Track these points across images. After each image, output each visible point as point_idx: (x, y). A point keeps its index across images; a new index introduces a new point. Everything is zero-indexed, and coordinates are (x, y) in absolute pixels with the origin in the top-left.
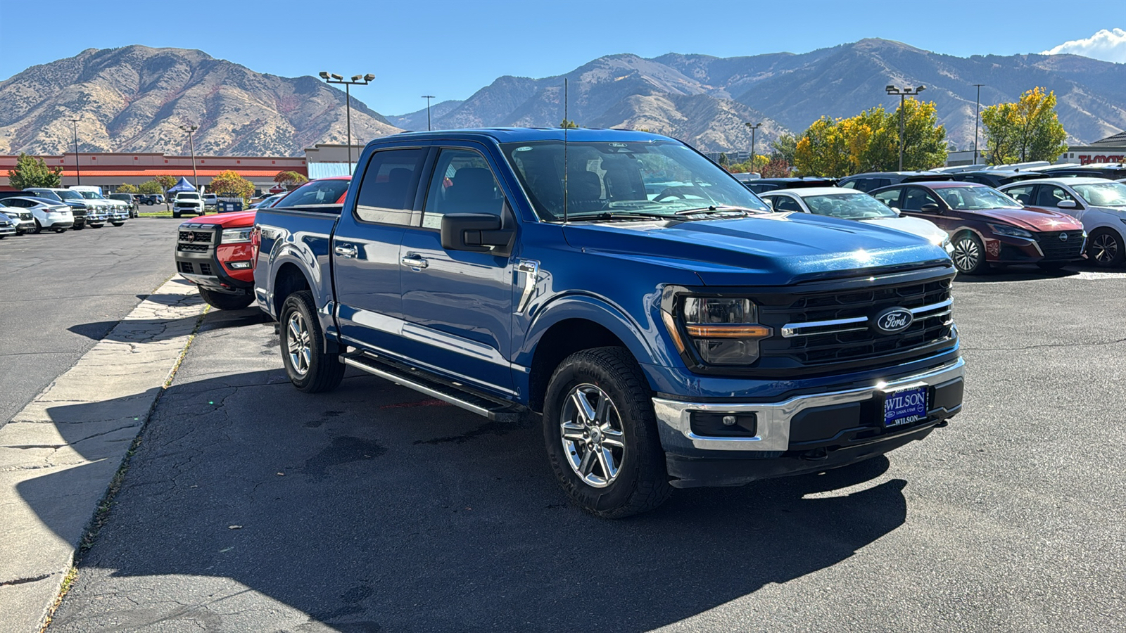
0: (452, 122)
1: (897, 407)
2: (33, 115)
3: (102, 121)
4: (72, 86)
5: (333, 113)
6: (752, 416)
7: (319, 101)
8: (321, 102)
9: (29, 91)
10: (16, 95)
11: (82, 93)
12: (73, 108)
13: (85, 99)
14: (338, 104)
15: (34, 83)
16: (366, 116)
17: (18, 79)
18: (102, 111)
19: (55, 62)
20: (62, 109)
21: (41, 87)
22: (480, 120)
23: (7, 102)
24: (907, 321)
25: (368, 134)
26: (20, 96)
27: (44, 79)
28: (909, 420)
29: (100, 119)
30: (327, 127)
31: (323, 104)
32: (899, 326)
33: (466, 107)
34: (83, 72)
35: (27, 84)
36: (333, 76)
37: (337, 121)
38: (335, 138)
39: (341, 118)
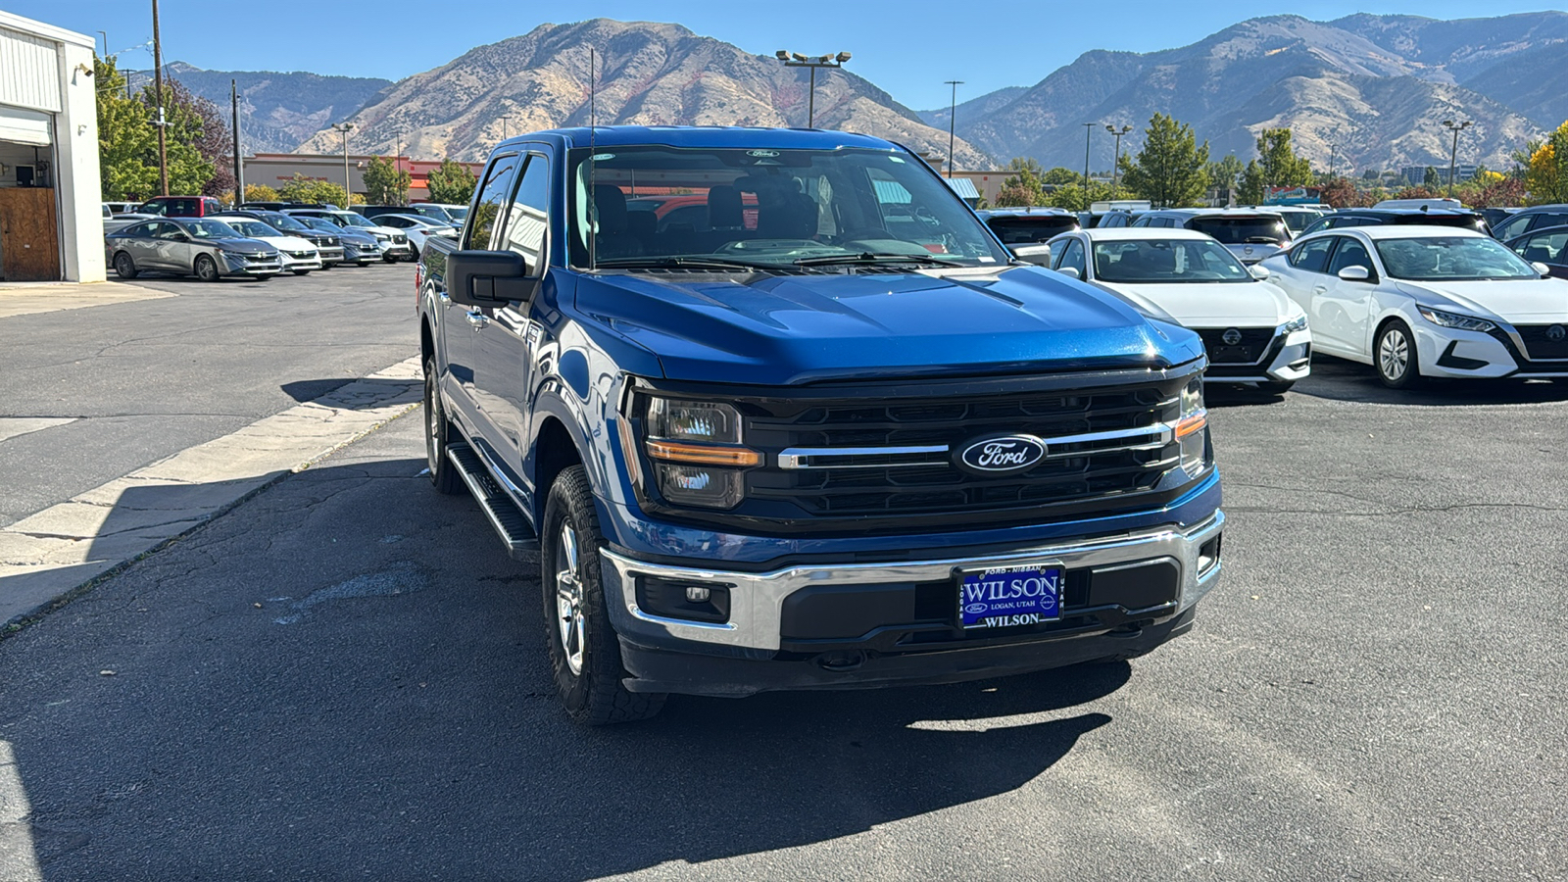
0: (1010, 118)
1: (993, 597)
2: (474, 111)
3: (555, 119)
4: (522, 74)
5: (845, 107)
6: (722, 591)
7: (828, 92)
9: (471, 80)
10: (456, 85)
11: (533, 82)
12: (521, 101)
13: (536, 90)
14: (853, 95)
15: (478, 69)
16: (889, 112)
17: (459, 63)
18: (556, 107)
19: (503, 42)
20: (508, 102)
21: (485, 74)
22: (1052, 114)
23: (445, 94)
25: (891, 136)
26: (460, 86)
27: (489, 63)
28: (1018, 620)
29: (553, 116)
31: (832, 95)
32: (1010, 463)
33: (1032, 96)
34: (536, 54)
35: (469, 70)
36: (795, 56)
37: (850, 118)
39: (855, 115)
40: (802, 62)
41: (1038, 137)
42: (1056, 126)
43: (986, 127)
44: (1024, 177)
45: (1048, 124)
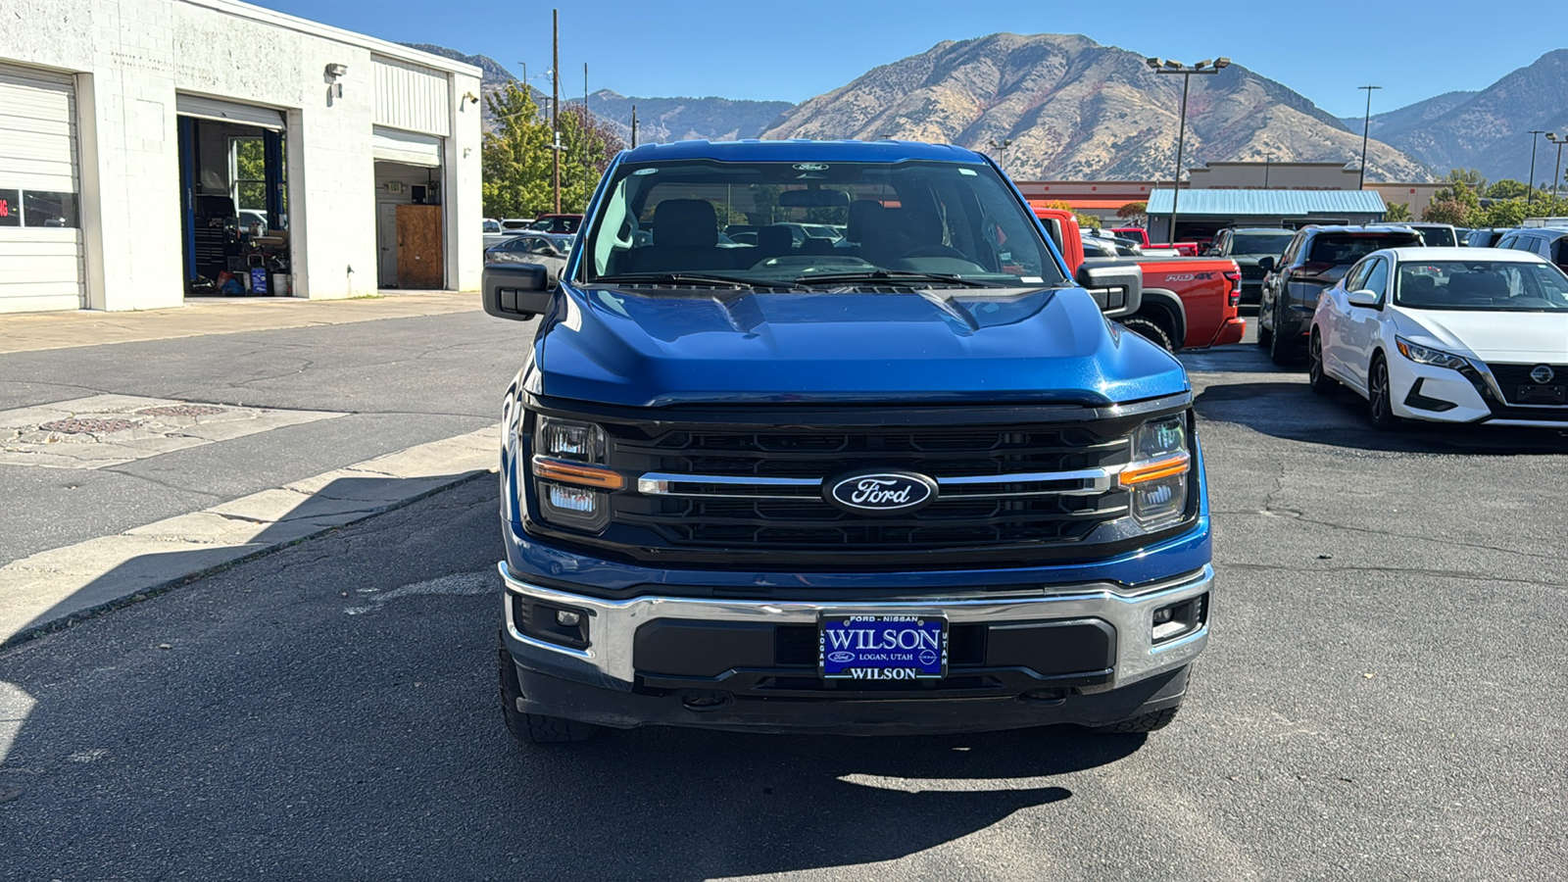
0: (1452, 125)
1: (861, 646)
2: (869, 130)
3: (948, 135)
4: (918, 92)
5: (1261, 115)
6: (585, 613)
7: (1242, 99)
8: (1244, 100)
9: (868, 100)
10: (854, 105)
11: (929, 99)
12: (916, 119)
13: (931, 107)
14: (1270, 102)
15: (876, 89)
16: (1311, 119)
17: (858, 84)
18: (949, 123)
19: (902, 61)
20: (903, 120)
21: (882, 93)
22: (1504, 121)
23: (843, 114)
24: (913, 495)
25: (1311, 146)
26: (858, 106)
27: (887, 83)
28: (890, 674)
29: (946, 132)
30: (1249, 138)
31: (1247, 103)
32: (890, 502)
33: (1482, 102)
34: (933, 72)
35: (867, 90)
36: (1167, 63)
37: (1265, 127)
38: (1259, 153)
39: (1271, 123)
40: (1175, 69)
41: (1485, 146)
42: (1509, 133)
43: (1423, 135)
44: (1458, 190)
45: (1498, 131)
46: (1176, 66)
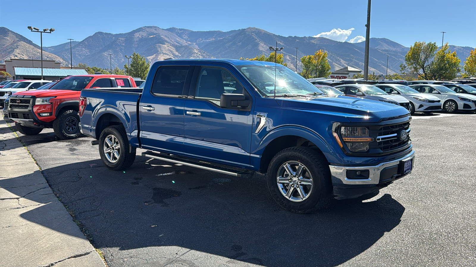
0: (74, 51)
1: (406, 166)
5: (16, 44)
6: (368, 171)
7: (8, 39)
8: (9, 40)
14: (18, 40)
16: (32, 47)
22: (88, 50)
25: (33, 55)
28: (409, 171)
30: (13, 51)
31: (10, 40)
32: (405, 137)
33: (81, 44)
36: (34, 28)
37: (18, 48)
38: (16, 56)
39: (19, 47)
40: (37, 31)
41: (84, 57)
42: (89, 54)
43: (66, 53)
45: (87, 53)
46: (37, 30)
